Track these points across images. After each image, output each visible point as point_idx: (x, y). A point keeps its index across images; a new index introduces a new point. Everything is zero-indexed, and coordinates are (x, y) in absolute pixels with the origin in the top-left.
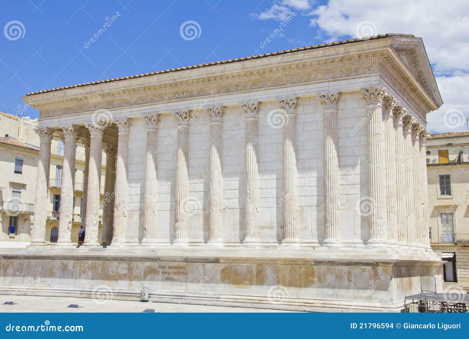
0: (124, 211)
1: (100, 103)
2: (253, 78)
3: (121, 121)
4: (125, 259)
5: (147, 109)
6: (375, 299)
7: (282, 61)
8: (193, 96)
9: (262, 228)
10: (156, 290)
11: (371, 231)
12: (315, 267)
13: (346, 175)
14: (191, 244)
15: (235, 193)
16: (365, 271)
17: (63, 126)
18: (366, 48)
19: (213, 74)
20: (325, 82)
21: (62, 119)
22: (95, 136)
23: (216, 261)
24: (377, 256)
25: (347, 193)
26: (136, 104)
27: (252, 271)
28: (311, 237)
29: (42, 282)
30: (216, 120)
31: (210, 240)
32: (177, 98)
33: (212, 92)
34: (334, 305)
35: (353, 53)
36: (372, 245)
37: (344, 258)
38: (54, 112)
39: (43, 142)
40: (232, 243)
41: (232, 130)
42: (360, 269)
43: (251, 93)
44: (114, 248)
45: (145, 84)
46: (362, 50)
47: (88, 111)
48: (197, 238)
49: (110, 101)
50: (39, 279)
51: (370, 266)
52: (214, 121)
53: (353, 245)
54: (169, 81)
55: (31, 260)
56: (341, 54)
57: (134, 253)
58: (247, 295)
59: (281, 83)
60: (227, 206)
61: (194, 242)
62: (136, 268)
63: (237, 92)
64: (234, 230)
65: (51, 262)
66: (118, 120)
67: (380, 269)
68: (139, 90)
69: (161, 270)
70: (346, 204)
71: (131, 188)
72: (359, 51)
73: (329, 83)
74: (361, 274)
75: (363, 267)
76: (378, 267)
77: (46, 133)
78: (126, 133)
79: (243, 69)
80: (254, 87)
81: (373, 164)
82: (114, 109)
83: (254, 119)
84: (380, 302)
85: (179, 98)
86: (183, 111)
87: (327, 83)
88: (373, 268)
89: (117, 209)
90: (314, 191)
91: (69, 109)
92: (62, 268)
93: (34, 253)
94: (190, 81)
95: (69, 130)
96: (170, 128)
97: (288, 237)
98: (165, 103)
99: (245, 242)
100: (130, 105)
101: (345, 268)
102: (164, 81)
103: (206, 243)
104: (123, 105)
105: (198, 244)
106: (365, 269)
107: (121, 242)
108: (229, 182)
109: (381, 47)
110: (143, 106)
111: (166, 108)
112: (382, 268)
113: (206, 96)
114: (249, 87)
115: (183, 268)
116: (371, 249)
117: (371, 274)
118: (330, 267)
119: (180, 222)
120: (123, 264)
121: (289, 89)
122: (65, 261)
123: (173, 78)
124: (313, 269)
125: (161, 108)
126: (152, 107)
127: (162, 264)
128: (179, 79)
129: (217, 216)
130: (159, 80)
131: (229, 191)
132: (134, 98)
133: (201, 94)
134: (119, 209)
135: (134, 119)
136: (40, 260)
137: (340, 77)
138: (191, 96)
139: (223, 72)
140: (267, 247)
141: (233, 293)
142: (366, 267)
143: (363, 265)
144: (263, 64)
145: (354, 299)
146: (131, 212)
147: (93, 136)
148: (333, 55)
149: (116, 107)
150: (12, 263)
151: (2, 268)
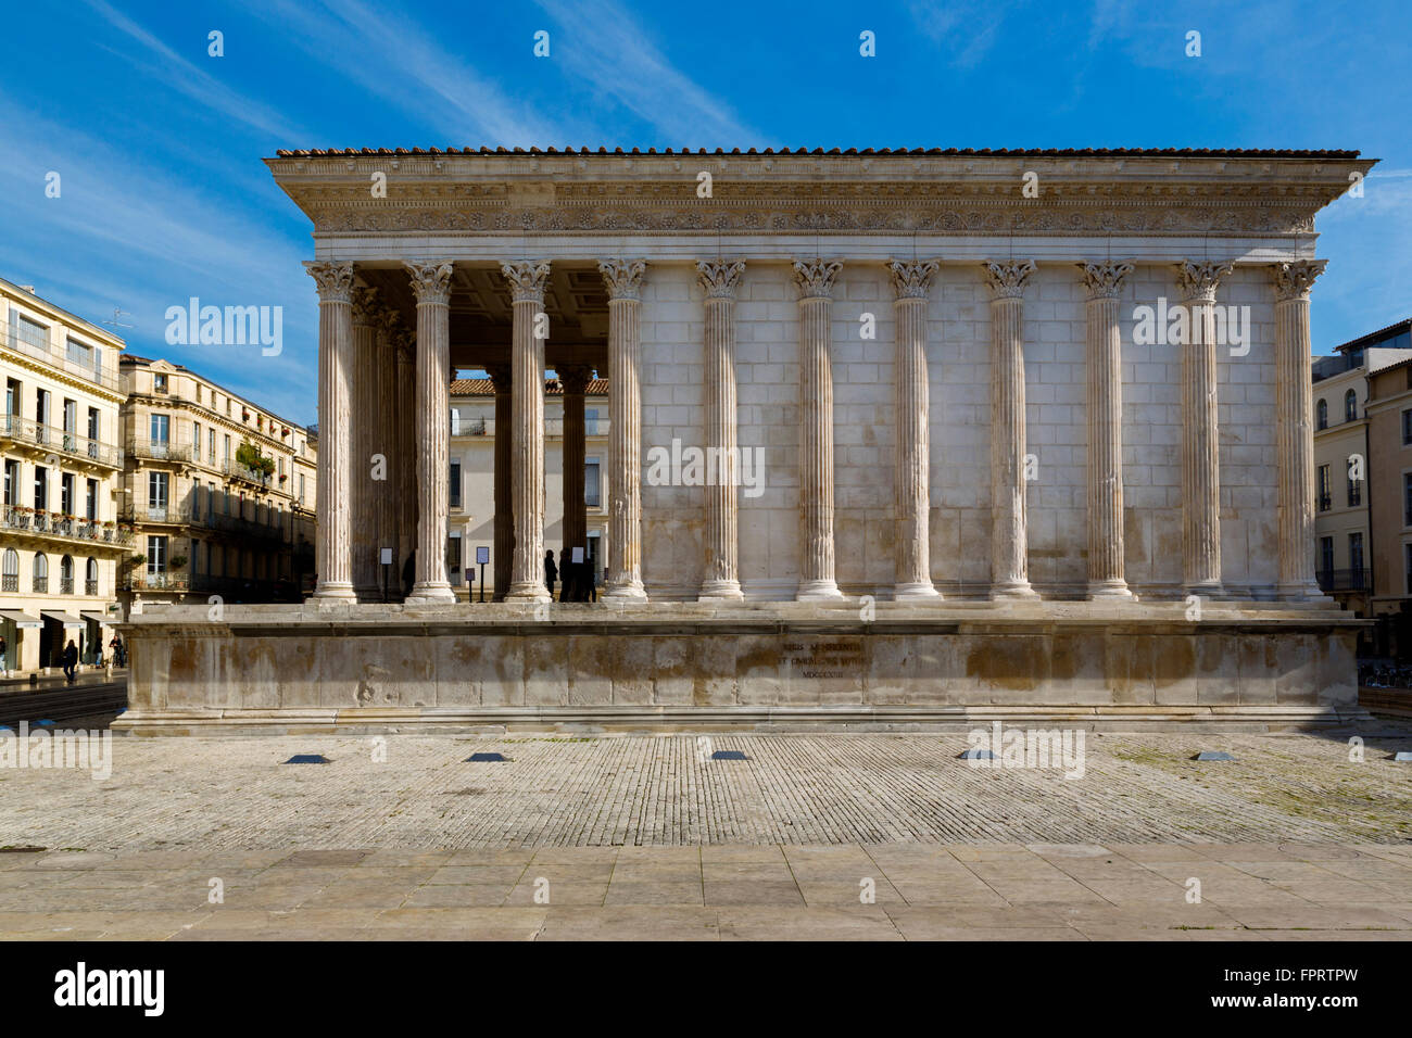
1: (548, 212)
3: (626, 269)
4: (676, 629)
5: (709, 242)
7: (1123, 172)
8: (851, 227)
9: (1037, 553)
10: (780, 703)
12: (1194, 637)
13: (1231, 445)
14: (848, 591)
16: (1303, 644)
18: (1314, 174)
20: (1197, 237)
21: (404, 241)
23: (952, 628)
25: (1232, 484)
26: (671, 226)
27: (1041, 648)
28: (1151, 575)
29: (389, 696)
30: (919, 292)
32: (801, 227)
33: (909, 222)
38: (374, 218)
41: (952, 322)
42: (1292, 641)
43: (1015, 240)
47: (505, 228)
48: (862, 578)
49: (583, 210)
50: (378, 687)
52: (913, 296)
54: (802, 177)
59: (1091, 226)
60: (942, 501)
61: (855, 587)
62: (713, 652)
64: (962, 558)
66: (614, 263)
67: (1333, 639)
68: (692, 191)
69: (789, 655)
70: (1229, 505)
73: (1208, 240)
74: (1294, 650)
75: (1299, 636)
76: (1330, 635)
78: (637, 302)
80: (1023, 224)
82: (596, 232)
83: (1017, 301)
84: (1333, 705)
85: (808, 226)
86: (826, 261)
87: (1203, 240)
88: (1319, 639)
91: (432, 215)
92: (461, 659)
94: (858, 187)
95: (440, 274)
96: (773, 301)
98: (768, 234)
100: (653, 228)
101: (1260, 640)
102: (786, 176)
104: (628, 225)
106: (1302, 640)
110: (697, 235)
111: (768, 249)
112: (1337, 635)
113: (890, 231)
114: (1009, 224)
115: (857, 647)
116: (1301, 599)
118: (1227, 637)
120: (670, 641)
121: (1114, 241)
122: (472, 640)
124: (1188, 642)
125: (754, 245)
126: (726, 240)
127: (793, 638)
129: (922, 527)
130: (772, 172)
132: (668, 208)
133: (875, 222)
135: (656, 265)
136: (374, 637)
137: (1231, 230)
138: (844, 224)
139: (961, 176)
142: (1306, 636)
149: (604, 228)
150: (268, 648)
151: (231, 660)
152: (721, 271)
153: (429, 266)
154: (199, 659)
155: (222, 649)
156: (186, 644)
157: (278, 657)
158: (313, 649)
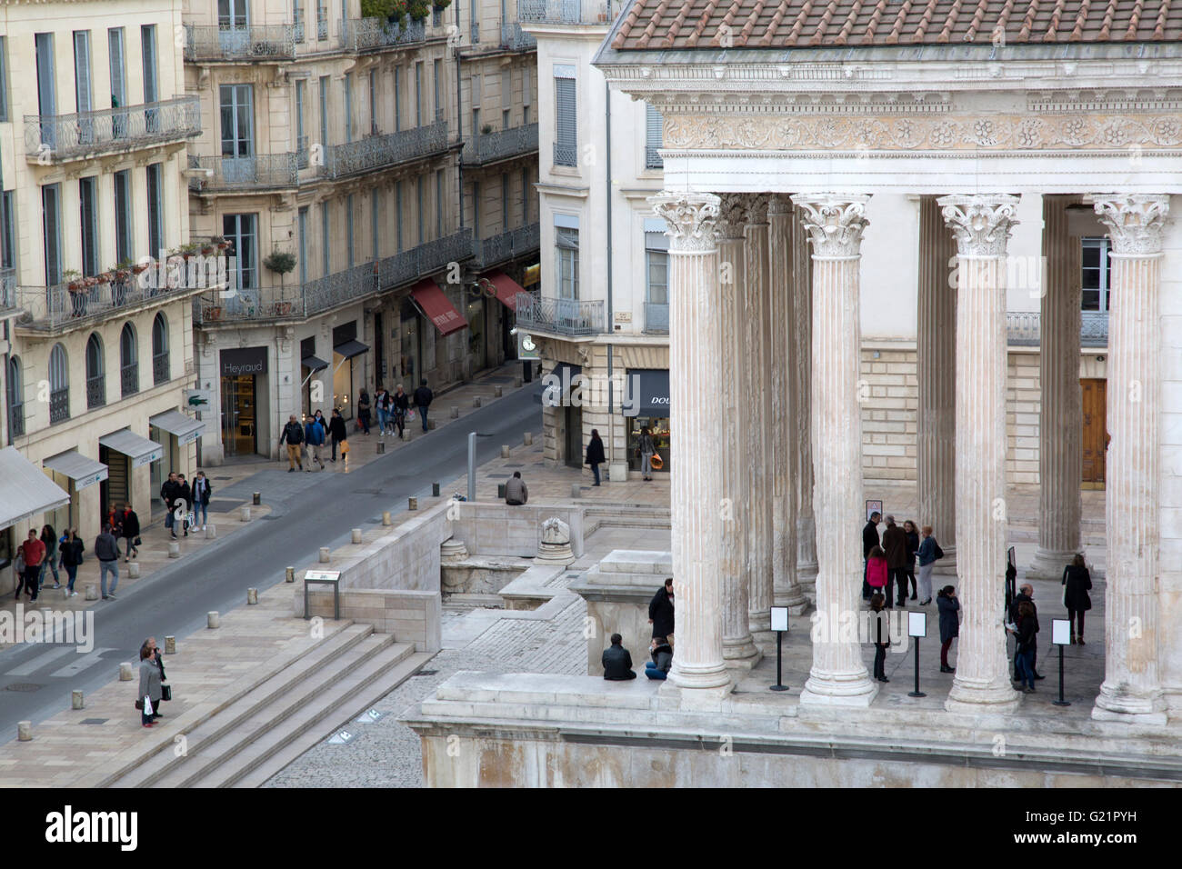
3: (1138, 210)
47: (948, 144)
66: (1118, 200)
78: (1155, 257)
150: (611, 761)
151: (561, 774)
153: (830, 205)
154: (517, 770)
155: (549, 757)
156: (500, 749)
157: (625, 774)
158: (672, 766)
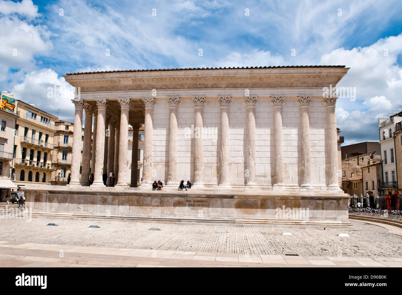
0: (151, 162)
1: (130, 86)
2: (255, 81)
3: (149, 100)
4: (157, 195)
5: (170, 92)
6: (338, 219)
7: (279, 72)
8: (208, 88)
9: (259, 176)
10: (184, 216)
11: (332, 180)
12: (301, 201)
13: (314, 146)
14: (206, 186)
15: (238, 153)
16: (332, 203)
17: (98, 99)
18: (333, 72)
19: (228, 75)
20: (303, 89)
21: (96, 94)
22: (125, 109)
23: (232, 197)
24: (339, 194)
25: (315, 157)
26: (161, 89)
27: (257, 203)
28: (292, 183)
29: (84, 210)
30: (226, 105)
31: (223, 183)
32: (195, 88)
33: (223, 86)
34: (314, 223)
35: (324, 74)
36: (333, 188)
37: (319, 195)
39: (79, 109)
40: (236, 185)
41: (236, 112)
42: (329, 202)
43: (252, 90)
44: (146, 188)
45: (173, 76)
46: (330, 73)
47: (120, 90)
48: (210, 182)
49: (139, 85)
50: (82, 208)
51: (336, 200)
52: (224, 106)
53: (320, 188)
54: (193, 75)
55: (74, 195)
56: (317, 73)
57: (166, 191)
58: (254, 219)
59: (273, 86)
60: (233, 161)
61: (208, 185)
62: (167, 202)
63: (242, 88)
64: (238, 177)
65: (92, 196)
66: (146, 98)
67: (341, 202)
68: (166, 79)
69: (187, 203)
70: (314, 163)
71: (155, 147)
72: (328, 73)
74: (330, 205)
75: (331, 201)
76: (340, 201)
77: (81, 103)
78: (152, 108)
79: (251, 74)
80: (254, 86)
81: (333, 140)
82: (142, 90)
83: (253, 107)
84: (341, 221)
85: (197, 88)
86: (201, 97)
88: (337, 202)
89: (146, 160)
90: (296, 155)
91: (102, 87)
92: (102, 201)
93: (76, 190)
94: (208, 77)
95: (103, 102)
96: (188, 107)
97: (279, 182)
98: (186, 90)
99: (248, 185)
100: (156, 89)
101: (320, 202)
102: (189, 75)
103: (218, 185)
104: (150, 89)
105: (211, 186)
106: (332, 202)
107: (150, 183)
108: (234, 146)
109: (341, 73)
110: (167, 91)
111: (186, 94)
112: (343, 201)
113: (218, 89)
114: (250, 86)
115: (206, 202)
116: (333, 190)
117: (336, 205)
118: (311, 201)
119: (199, 171)
120: (156, 199)
122: (105, 197)
123: (197, 74)
124: (300, 202)
125: (182, 93)
126: (175, 92)
127: (188, 199)
128: (201, 75)
129: (226, 168)
130: (186, 74)
131: (234, 152)
132: (160, 84)
133: (214, 87)
134: (148, 160)
135: (157, 99)
137: (312, 87)
138: (206, 87)
140: (263, 189)
141: (244, 217)
143: (332, 200)
144: (266, 72)
145: (325, 220)
146: (155, 163)
147: (124, 109)
148: (312, 73)
149: (144, 90)
150: (57, 197)
151: (48, 199)
152: (173, 100)
153: (101, 100)
154: (41, 199)
155: (46, 196)
156: (38, 195)
157: (59, 199)
158: (67, 197)
